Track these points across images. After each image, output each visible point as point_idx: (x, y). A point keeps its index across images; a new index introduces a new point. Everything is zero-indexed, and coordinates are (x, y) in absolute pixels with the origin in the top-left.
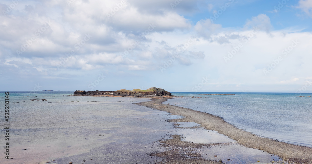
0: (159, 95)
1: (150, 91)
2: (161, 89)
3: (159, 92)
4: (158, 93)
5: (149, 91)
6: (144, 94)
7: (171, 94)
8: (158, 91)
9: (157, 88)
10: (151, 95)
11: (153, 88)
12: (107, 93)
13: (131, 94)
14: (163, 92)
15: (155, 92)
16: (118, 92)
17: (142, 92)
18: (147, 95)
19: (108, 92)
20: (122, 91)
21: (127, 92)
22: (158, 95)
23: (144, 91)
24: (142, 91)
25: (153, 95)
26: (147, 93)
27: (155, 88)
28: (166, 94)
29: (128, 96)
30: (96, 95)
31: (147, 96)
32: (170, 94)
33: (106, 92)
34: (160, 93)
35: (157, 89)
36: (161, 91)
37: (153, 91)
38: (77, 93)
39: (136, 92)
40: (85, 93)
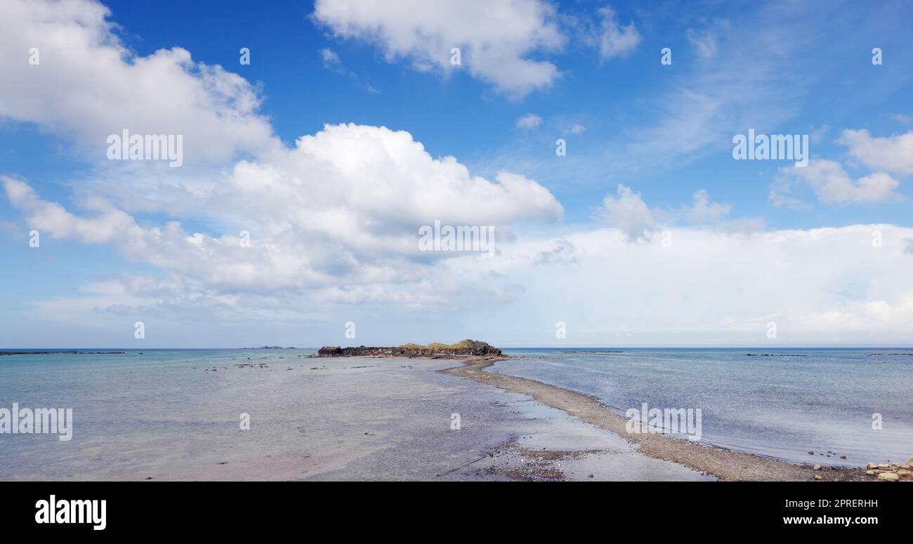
0: (478, 355)
1: (461, 347)
2: (482, 343)
3: (479, 349)
4: (476, 351)
5: (458, 347)
6: (449, 352)
7: (500, 352)
8: (477, 347)
9: (474, 339)
10: (463, 354)
11: (467, 341)
12: (380, 350)
13: (426, 353)
14: (485, 348)
15: (470, 349)
16: (401, 348)
17: (446, 350)
18: (456, 354)
19: (382, 348)
20: (409, 348)
21: (417, 350)
22: (476, 354)
23: (450, 347)
24: (446, 347)
25: (466, 355)
26: (456, 351)
27: (470, 340)
28: (491, 352)
29: (420, 356)
30: (360, 354)
31: (455, 356)
32: (498, 352)
33: (378, 348)
34: (481, 350)
35: (473, 343)
36: (482, 346)
37: (466, 346)
38: (324, 352)
39: (436, 349)
40: (339, 352)
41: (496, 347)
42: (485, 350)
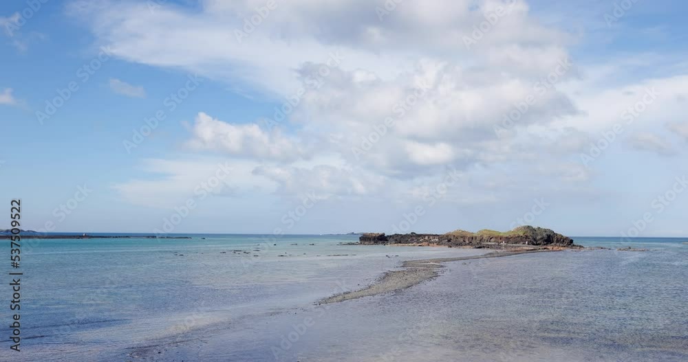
0: (537, 245)
1: (515, 235)
2: (545, 231)
3: (539, 237)
4: (535, 240)
5: (512, 235)
6: (500, 241)
7: (572, 241)
8: (537, 235)
9: (535, 226)
10: (515, 243)
11: (524, 227)
12: (426, 238)
13: (474, 242)
14: (549, 236)
15: (527, 237)
16: (447, 236)
17: (496, 238)
18: (507, 243)
19: (429, 236)
20: (455, 234)
21: (463, 237)
22: (534, 244)
23: (501, 235)
24: (496, 235)
25: (521, 244)
26: (508, 239)
27: (529, 227)
28: (557, 241)
29: (465, 245)
30: (407, 242)
31: (505, 247)
32: (569, 242)
33: (425, 235)
34: (541, 239)
35: (533, 230)
36: (544, 234)
37: (521, 234)
38: (366, 239)
39: (485, 237)
40: (382, 239)
41: (565, 235)
42: (551, 239)
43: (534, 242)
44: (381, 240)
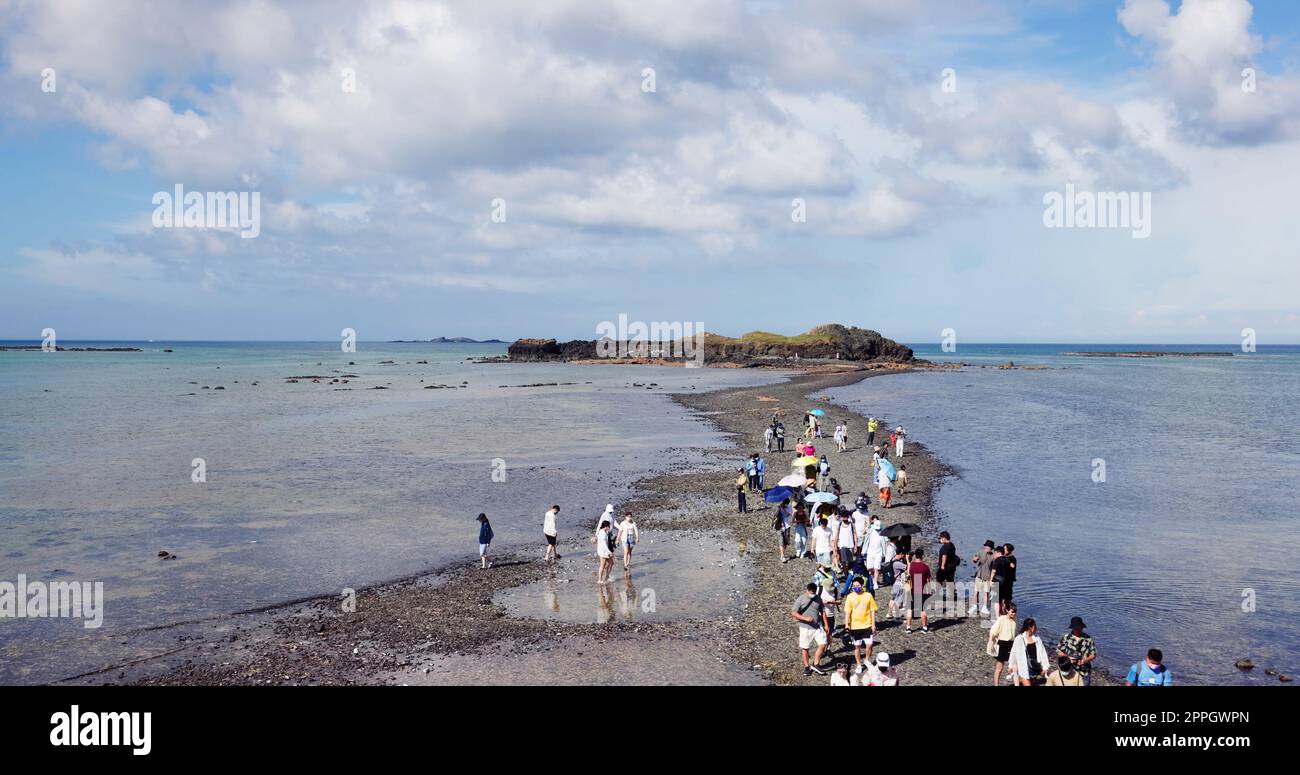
0: (854, 359)
1: (815, 342)
2: (866, 333)
3: (857, 345)
4: (850, 350)
5: (809, 341)
6: (787, 353)
7: (911, 353)
8: (852, 340)
9: (848, 326)
10: (816, 357)
11: (831, 327)
13: (737, 355)
14: (873, 344)
15: (836, 346)
17: (780, 347)
18: (802, 356)
21: (719, 346)
22: (849, 359)
23: (790, 341)
24: (780, 342)
25: (826, 359)
26: (803, 350)
27: (837, 327)
28: (887, 353)
29: (722, 361)
31: (800, 363)
32: (907, 354)
34: (860, 348)
35: (845, 332)
36: (865, 340)
37: (826, 340)
38: (521, 350)
39: (758, 345)
40: (552, 350)
41: (899, 340)
42: (875, 349)
43: (849, 355)
44: (550, 352)
